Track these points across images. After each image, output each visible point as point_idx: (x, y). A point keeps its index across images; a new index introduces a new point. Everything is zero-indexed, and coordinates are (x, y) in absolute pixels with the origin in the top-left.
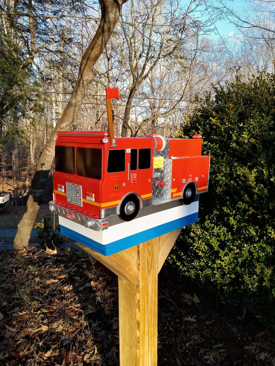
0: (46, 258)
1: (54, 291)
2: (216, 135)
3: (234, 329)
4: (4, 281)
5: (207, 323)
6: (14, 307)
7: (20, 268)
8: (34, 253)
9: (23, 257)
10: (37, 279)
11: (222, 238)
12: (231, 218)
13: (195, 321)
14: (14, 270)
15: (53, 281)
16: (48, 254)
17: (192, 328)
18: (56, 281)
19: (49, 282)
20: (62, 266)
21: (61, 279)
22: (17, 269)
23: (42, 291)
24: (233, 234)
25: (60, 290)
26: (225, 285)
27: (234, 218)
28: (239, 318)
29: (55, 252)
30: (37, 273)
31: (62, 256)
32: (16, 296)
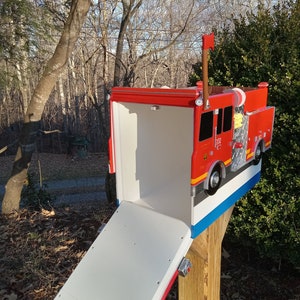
0: (44, 222)
1: (66, 260)
2: (247, 76)
3: (272, 282)
4: (4, 253)
5: (243, 278)
6: (25, 283)
7: (18, 236)
8: (28, 217)
9: (17, 222)
10: (43, 248)
11: (264, 191)
12: (276, 170)
13: (230, 277)
14: (11, 239)
15: (62, 248)
16: (45, 217)
17: (229, 286)
18: (66, 247)
19: (58, 250)
20: (66, 229)
21: (70, 245)
22: (14, 237)
23: (53, 261)
24: (275, 186)
25: (73, 258)
26: (265, 239)
27: (279, 169)
28: (274, 270)
29: (53, 213)
30: (40, 240)
31: (62, 217)
32: (24, 269)
